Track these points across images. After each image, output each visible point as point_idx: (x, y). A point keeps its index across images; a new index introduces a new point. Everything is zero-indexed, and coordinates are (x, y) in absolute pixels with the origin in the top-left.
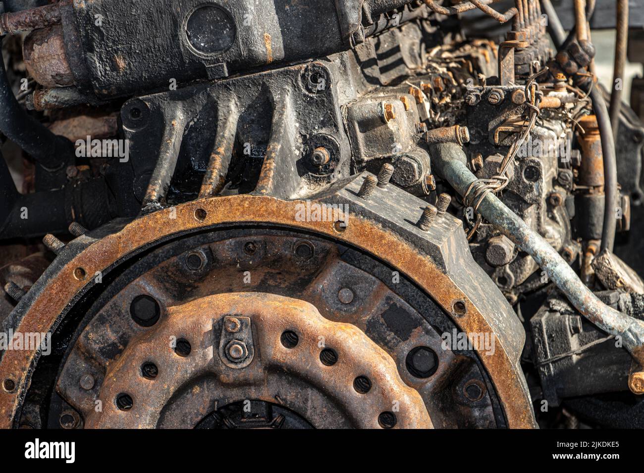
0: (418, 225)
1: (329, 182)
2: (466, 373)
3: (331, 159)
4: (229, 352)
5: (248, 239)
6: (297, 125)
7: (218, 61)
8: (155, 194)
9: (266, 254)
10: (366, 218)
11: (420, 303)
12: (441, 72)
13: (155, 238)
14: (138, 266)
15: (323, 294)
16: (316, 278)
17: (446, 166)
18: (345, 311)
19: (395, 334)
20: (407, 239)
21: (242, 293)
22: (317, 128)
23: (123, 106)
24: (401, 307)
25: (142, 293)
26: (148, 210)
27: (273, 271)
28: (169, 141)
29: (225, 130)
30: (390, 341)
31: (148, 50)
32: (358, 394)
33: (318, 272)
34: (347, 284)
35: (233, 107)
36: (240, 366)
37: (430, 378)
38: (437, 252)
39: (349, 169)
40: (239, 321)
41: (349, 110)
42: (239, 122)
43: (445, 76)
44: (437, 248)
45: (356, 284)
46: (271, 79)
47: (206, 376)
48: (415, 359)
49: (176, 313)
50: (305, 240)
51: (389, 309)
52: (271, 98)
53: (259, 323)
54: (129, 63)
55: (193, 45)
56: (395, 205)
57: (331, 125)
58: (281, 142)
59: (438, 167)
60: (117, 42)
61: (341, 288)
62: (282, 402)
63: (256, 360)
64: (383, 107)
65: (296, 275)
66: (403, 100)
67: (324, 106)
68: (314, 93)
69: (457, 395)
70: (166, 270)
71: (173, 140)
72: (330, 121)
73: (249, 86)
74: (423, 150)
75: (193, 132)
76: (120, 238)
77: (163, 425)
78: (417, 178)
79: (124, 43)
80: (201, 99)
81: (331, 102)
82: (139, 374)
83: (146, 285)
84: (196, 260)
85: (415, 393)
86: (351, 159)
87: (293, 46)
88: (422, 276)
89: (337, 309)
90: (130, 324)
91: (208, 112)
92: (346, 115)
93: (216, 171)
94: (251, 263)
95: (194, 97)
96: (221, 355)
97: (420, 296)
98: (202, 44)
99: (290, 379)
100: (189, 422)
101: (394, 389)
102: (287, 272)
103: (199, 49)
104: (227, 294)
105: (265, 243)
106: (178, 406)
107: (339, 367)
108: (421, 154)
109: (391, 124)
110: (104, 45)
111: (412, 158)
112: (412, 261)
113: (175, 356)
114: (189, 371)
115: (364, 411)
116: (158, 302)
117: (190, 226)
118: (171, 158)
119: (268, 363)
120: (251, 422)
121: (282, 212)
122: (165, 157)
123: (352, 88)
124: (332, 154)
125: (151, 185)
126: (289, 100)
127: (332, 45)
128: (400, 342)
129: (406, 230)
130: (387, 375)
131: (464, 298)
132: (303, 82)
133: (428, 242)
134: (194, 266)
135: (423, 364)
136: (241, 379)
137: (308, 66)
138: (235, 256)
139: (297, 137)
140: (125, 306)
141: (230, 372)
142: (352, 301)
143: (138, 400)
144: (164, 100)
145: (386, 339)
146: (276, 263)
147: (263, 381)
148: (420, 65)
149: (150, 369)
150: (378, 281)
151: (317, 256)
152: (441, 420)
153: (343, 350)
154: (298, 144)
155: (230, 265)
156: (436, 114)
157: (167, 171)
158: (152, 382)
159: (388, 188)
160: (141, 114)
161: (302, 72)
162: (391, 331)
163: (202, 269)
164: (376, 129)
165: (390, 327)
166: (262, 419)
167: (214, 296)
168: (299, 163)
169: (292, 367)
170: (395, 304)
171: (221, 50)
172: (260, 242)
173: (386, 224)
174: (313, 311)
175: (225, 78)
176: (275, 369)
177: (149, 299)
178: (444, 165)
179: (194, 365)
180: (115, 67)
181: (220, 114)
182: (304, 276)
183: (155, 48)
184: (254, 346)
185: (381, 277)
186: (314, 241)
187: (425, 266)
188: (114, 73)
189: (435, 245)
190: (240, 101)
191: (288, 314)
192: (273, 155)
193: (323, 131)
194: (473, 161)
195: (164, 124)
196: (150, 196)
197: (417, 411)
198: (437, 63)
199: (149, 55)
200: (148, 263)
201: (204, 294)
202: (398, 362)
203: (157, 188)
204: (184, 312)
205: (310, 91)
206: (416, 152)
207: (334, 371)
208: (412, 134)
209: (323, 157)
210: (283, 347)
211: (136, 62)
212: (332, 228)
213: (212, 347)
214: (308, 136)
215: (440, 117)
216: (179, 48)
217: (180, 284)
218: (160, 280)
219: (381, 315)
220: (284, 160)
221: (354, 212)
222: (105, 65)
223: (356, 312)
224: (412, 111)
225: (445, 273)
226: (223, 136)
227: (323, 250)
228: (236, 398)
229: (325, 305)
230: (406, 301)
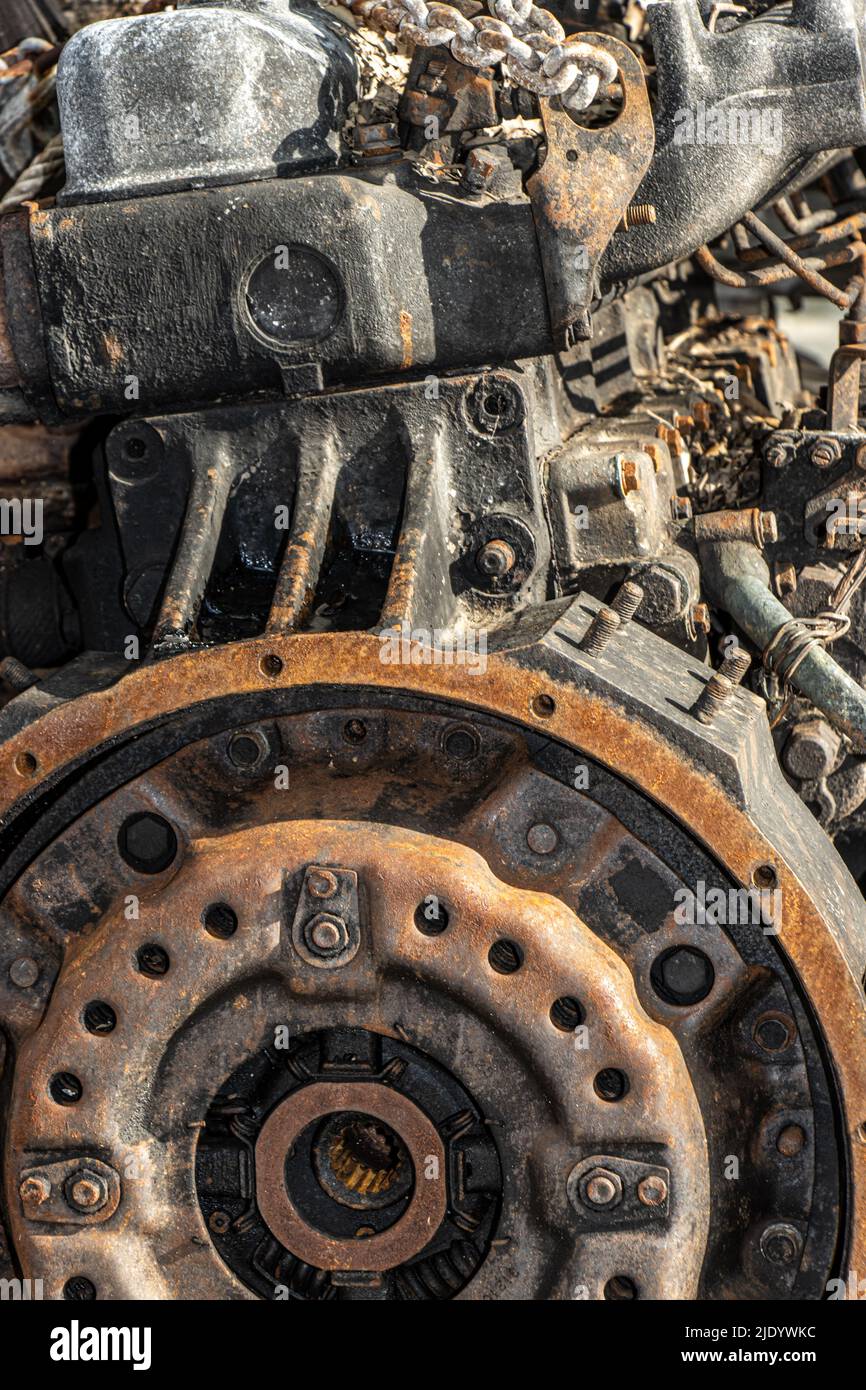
0: (693, 712)
1: (510, 610)
2: (760, 996)
3: (516, 564)
4: (311, 935)
5: (351, 713)
6: (454, 493)
7: (305, 358)
8: (180, 617)
9: (386, 746)
10: (594, 694)
11: (679, 858)
12: (703, 390)
13: (179, 705)
14: (131, 751)
15: (497, 833)
16: (485, 799)
17: (731, 587)
18: (537, 867)
19: (633, 919)
20: (672, 739)
21: (341, 822)
22: (491, 501)
23: (112, 434)
24: (648, 867)
25: (144, 809)
26: (168, 649)
27: (401, 781)
28: (202, 510)
29: (315, 498)
30: (622, 932)
31: (168, 329)
32: (557, 1031)
33: (489, 788)
34: (544, 816)
35: (329, 449)
36: (331, 964)
37: (695, 1008)
38: (730, 768)
39: (544, 583)
40: (335, 879)
41: (552, 469)
42: (339, 480)
43: (709, 399)
44: (730, 761)
45: (562, 817)
46: (408, 401)
47: (264, 978)
48: (668, 969)
49: (210, 853)
50: (464, 723)
51: (626, 870)
52: (405, 438)
53: (375, 884)
54: (130, 352)
55: (258, 323)
56: (645, 668)
57: (519, 497)
58: (427, 527)
59: (716, 588)
60: (108, 307)
61: (533, 824)
62: (406, 1037)
63: (363, 954)
64: (619, 467)
65: (445, 791)
66: (650, 451)
67: (508, 459)
68: (490, 433)
69: (739, 1037)
70: (188, 764)
71: (210, 509)
72: (518, 490)
73: (363, 412)
74: (686, 553)
75: (246, 493)
76: (110, 700)
77: (170, 1065)
78: (679, 610)
79: (123, 310)
80: (268, 432)
81: (522, 453)
82: (131, 966)
83: (153, 794)
84: (249, 750)
85: (666, 1033)
86: (551, 563)
87: (453, 338)
88: (697, 812)
89: (523, 862)
90: (116, 866)
91: (280, 457)
92: (547, 477)
93: (300, 580)
94: (355, 760)
95: (254, 426)
96: (296, 939)
97: (680, 845)
98: (276, 323)
99: (426, 992)
100: (222, 1063)
101: (630, 1026)
102: (427, 785)
103: (268, 332)
104: (311, 823)
105: (385, 724)
106: (202, 1031)
107: (525, 978)
108: (684, 561)
109: (630, 501)
110: (83, 312)
111: (669, 570)
112: (679, 783)
113: (205, 936)
114: (231, 968)
115: (569, 1065)
116: (175, 828)
117: (248, 686)
118: (207, 546)
119: (386, 961)
120: (341, 1070)
121: (431, 672)
122: (195, 542)
123: (555, 424)
124: (518, 554)
125: (169, 599)
126: (440, 444)
127: (530, 341)
128: (642, 933)
129: (672, 722)
130: (617, 999)
131: (776, 860)
132: (469, 411)
133: (712, 747)
134: (243, 759)
135: (683, 979)
136: (332, 988)
137: (481, 381)
138: (325, 744)
139: (452, 517)
140: (109, 831)
141: (311, 973)
142: (554, 850)
143: (125, 1019)
144: (195, 427)
145: (615, 926)
146: (406, 766)
147: (374, 994)
148: (656, 371)
149: (155, 959)
150: (606, 815)
151: (485, 755)
152: (711, 1088)
153: (535, 945)
154: (454, 532)
155: (316, 762)
156: (700, 476)
157: (198, 570)
158: (157, 983)
159: (629, 631)
160: (146, 451)
161: (469, 390)
162: (626, 911)
163: (259, 766)
164: (601, 509)
165: (625, 904)
166: (365, 1066)
167: (286, 823)
168: (455, 569)
169: (433, 973)
170: (637, 862)
171: (312, 336)
172: (376, 720)
173: (633, 707)
174: (480, 866)
175: (317, 392)
176: (399, 972)
177: (157, 822)
178: (727, 585)
179: (241, 955)
180: (101, 357)
181: (304, 462)
182: (461, 793)
183: (182, 325)
184: (361, 926)
185: (606, 803)
186: (480, 726)
187: (704, 792)
188: (100, 369)
189: (726, 755)
190: (344, 440)
191: (432, 870)
192: (412, 554)
193: (504, 509)
194: (778, 579)
195: (193, 474)
196: (170, 621)
197: (670, 1071)
198: (685, 365)
199: (169, 339)
200: (152, 748)
201: (266, 818)
202: (636, 972)
203: (184, 605)
204: (228, 852)
205: (482, 429)
206: (676, 557)
207: (515, 985)
208: (666, 520)
209: (502, 561)
210: (419, 933)
211: (143, 349)
212: (528, 709)
213: (279, 923)
214: (473, 517)
215: (708, 482)
216: (230, 328)
217: (216, 794)
218: (180, 785)
219: (609, 879)
220: (431, 565)
221: (573, 680)
222: (83, 352)
223: (559, 872)
224: (665, 473)
225: (742, 809)
226: (312, 510)
227: (498, 744)
228: (318, 1022)
229: (500, 853)
230: (659, 856)
